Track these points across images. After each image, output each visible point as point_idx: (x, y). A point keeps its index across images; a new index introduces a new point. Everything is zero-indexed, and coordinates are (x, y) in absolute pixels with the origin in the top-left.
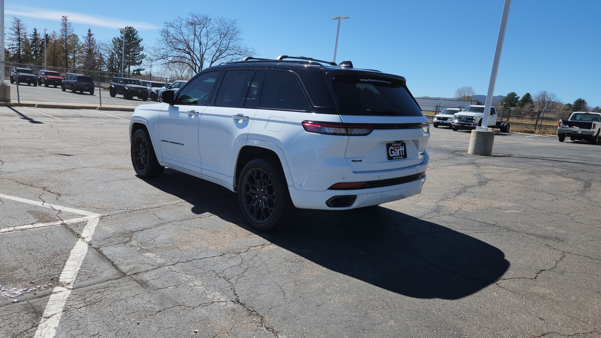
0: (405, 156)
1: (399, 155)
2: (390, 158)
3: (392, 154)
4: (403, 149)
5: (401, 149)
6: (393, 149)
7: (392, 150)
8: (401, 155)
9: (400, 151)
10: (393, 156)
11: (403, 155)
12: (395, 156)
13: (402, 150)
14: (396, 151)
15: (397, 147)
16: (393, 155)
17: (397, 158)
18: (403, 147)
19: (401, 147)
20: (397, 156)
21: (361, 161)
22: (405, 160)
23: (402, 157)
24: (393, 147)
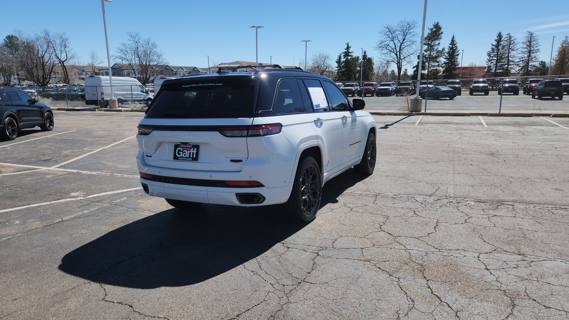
0: (195, 159)
1: (188, 157)
2: (176, 158)
3: (179, 154)
4: (195, 152)
5: (192, 151)
6: (182, 150)
7: (179, 151)
8: (191, 156)
9: (190, 153)
10: (181, 157)
11: (194, 157)
12: (182, 157)
13: (193, 153)
14: (185, 152)
15: (187, 149)
16: (181, 155)
17: (185, 159)
18: (196, 149)
19: (193, 149)
20: (185, 157)
21: (151, 156)
23: (191, 159)
24: (182, 148)
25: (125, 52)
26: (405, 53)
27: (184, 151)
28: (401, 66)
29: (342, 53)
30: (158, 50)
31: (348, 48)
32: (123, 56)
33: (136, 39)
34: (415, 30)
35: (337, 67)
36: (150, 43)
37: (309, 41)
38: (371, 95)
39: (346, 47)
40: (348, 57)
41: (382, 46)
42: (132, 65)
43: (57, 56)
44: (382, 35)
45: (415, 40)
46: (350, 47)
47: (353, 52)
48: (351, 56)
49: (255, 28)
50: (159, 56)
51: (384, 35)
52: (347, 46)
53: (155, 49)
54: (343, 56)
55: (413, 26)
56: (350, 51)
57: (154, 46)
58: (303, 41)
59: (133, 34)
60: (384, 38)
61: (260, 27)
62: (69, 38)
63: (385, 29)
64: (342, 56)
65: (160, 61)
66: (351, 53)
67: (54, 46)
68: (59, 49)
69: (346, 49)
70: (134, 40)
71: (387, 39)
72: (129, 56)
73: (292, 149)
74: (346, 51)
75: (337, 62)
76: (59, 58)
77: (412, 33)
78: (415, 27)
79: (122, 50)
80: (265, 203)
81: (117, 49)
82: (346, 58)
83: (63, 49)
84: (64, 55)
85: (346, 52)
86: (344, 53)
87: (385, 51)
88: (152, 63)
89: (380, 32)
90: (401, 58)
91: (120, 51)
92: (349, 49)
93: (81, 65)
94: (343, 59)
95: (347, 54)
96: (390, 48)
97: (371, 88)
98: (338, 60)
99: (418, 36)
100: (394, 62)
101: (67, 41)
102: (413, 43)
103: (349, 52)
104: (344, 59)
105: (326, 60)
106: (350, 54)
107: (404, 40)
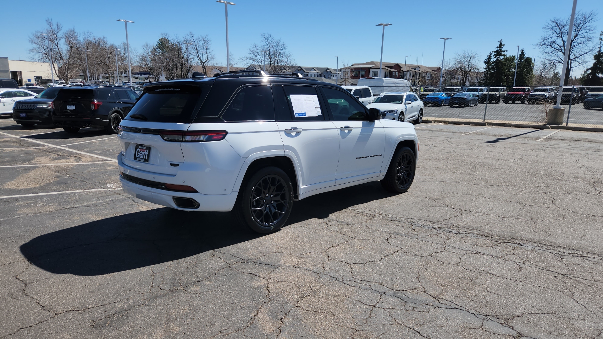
0: (147, 160)
1: (143, 158)
2: (135, 158)
3: (138, 155)
4: (147, 153)
5: (145, 153)
6: (140, 151)
7: (138, 151)
8: (145, 158)
10: (138, 158)
11: (146, 158)
12: (139, 158)
13: (146, 154)
15: (143, 150)
18: (148, 151)
19: (146, 151)
20: (141, 158)
21: (124, 155)
22: (145, 163)
23: (144, 160)
24: (140, 149)
25: (256, 54)
26: (576, 51)
27: (141, 153)
28: (571, 68)
29: (493, 52)
30: (287, 51)
31: (501, 46)
32: (254, 57)
33: (269, 40)
34: (592, 24)
35: (485, 69)
36: (280, 44)
37: (449, 38)
38: (520, 102)
39: (498, 45)
40: (500, 57)
41: (546, 43)
42: (261, 67)
43: (199, 58)
44: (546, 31)
45: (591, 36)
46: (504, 45)
47: (506, 51)
48: (504, 55)
49: (382, 26)
50: (288, 57)
51: (550, 30)
52: (499, 43)
53: (284, 50)
54: (494, 55)
55: (590, 18)
56: (503, 49)
57: (284, 47)
58: (441, 39)
59: (267, 35)
60: (549, 33)
61: (387, 25)
62: (210, 40)
63: (551, 23)
64: (492, 55)
65: (288, 62)
66: (504, 51)
67: (197, 48)
68: (201, 51)
69: (497, 47)
70: (267, 41)
71: (553, 35)
72: (259, 58)
73: (237, 157)
74: (498, 49)
75: (485, 63)
76: (200, 60)
77: (588, 28)
78: (593, 20)
79: (253, 52)
80: (200, 209)
81: (249, 50)
82: (497, 58)
83: (205, 50)
84: (205, 56)
85: (497, 51)
86: (495, 52)
87: (549, 49)
88: (280, 64)
89: (544, 26)
90: (571, 58)
91: (251, 52)
92: (502, 48)
93: (218, 66)
94: (493, 59)
95: (499, 53)
96: (556, 46)
97: (521, 93)
98: (487, 60)
99: (596, 31)
100: (561, 62)
101: (209, 44)
102: (589, 39)
103: (501, 51)
104: (495, 59)
105: (471, 60)
106: (503, 53)
107: (576, 36)
